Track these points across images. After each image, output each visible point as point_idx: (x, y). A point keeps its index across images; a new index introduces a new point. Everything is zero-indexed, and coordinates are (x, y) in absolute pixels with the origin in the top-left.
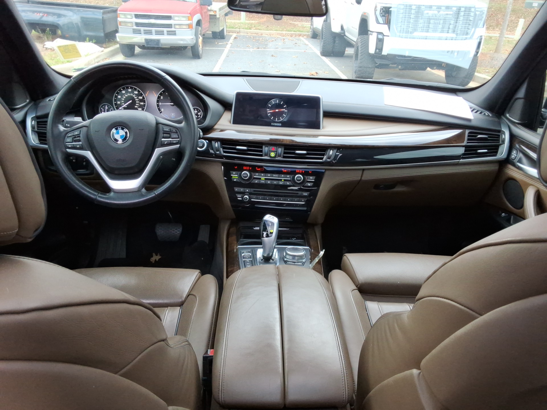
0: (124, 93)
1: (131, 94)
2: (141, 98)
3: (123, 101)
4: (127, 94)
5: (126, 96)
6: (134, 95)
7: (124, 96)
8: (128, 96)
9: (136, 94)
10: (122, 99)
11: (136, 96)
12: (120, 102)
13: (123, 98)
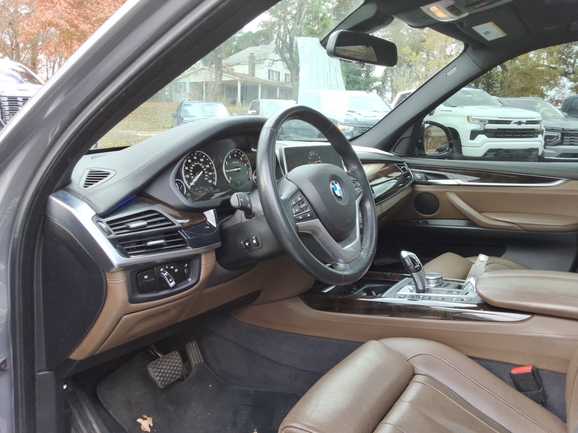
0: (191, 162)
1: (197, 162)
2: (208, 166)
3: (191, 174)
4: (194, 164)
5: (193, 165)
6: (200, 163)
7: (192, 166)
8: (195, 165)
9: (202, 162)
10: (190, 171)
11: (203, 165)
12: (189, 175)
13: (191, 169)
